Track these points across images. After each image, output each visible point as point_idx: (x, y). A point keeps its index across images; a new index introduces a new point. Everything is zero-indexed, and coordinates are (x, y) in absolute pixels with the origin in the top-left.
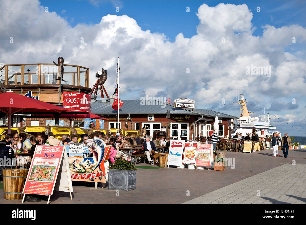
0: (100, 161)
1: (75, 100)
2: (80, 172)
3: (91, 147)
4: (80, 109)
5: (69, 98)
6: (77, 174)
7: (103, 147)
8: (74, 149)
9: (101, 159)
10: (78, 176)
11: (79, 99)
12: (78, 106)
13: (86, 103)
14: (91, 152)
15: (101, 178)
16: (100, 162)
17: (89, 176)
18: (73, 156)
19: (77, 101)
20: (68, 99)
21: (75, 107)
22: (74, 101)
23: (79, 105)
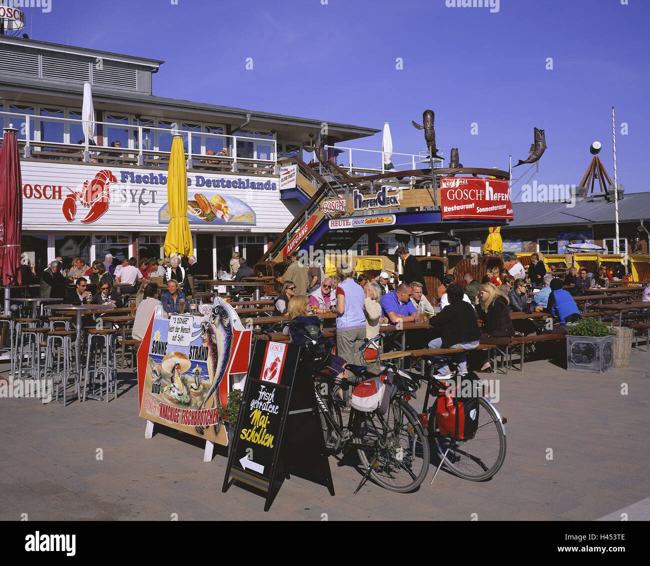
0: (221, 373)
1: (465, 193)
2: (179, 403)
3: (207, 328)
4: (477, 212)
5: (453, 191)
6: (176, 407)
7: (228, 329)
8: (177, 333)
9: (222, 367)
10: (176, 414)
11: (474, 191)
12: (472, 206)
13: (492, 199)
14: (205, 345)
15: (219, 431)
16: (219, 378)
17: (196, 417)
18: (173, 354)
19: (468, 196)
20: (451, 193)
21: (467, 208)
22: (464, 195)
23: (473, 204)
